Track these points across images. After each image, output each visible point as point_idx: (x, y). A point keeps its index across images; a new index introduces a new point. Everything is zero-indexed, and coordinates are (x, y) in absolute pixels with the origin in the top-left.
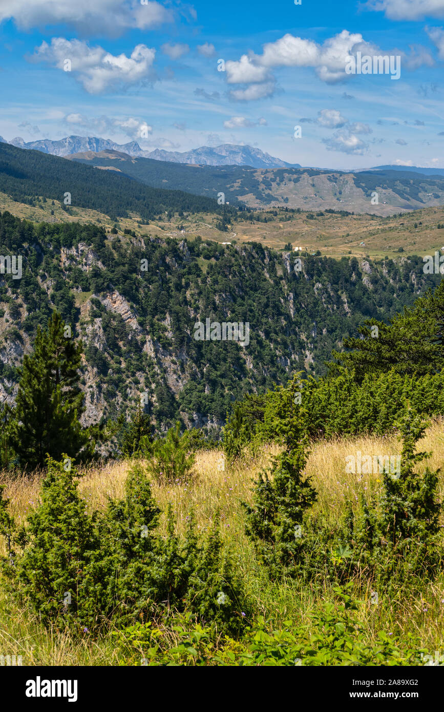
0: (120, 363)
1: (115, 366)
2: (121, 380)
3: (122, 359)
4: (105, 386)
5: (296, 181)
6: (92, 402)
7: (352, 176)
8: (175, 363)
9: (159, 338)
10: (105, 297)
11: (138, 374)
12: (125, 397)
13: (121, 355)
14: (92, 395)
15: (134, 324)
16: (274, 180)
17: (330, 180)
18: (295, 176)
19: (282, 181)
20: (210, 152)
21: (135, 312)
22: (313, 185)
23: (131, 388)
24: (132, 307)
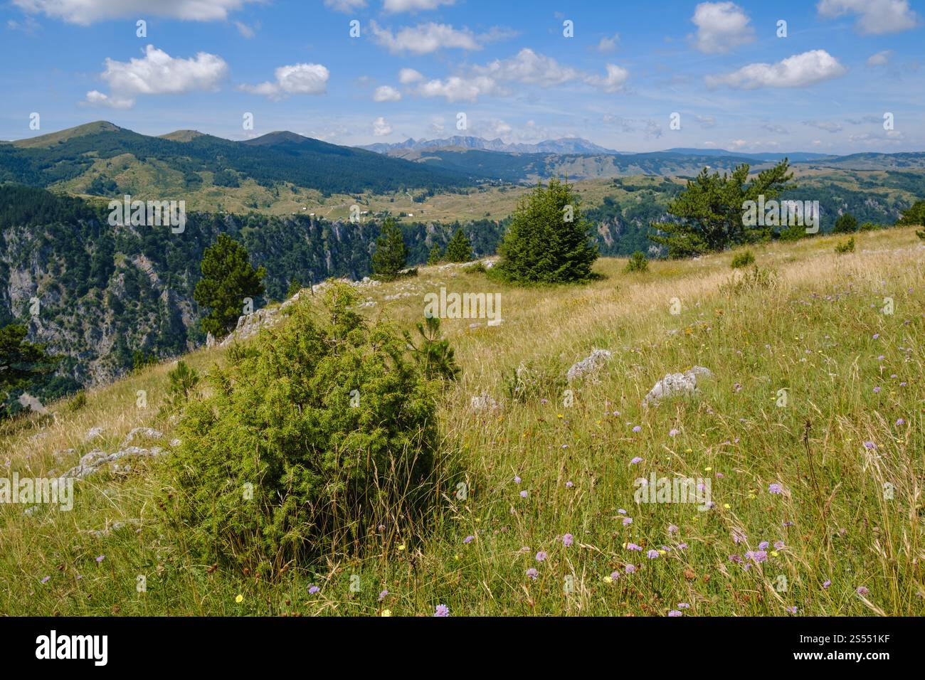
0: (136, 305)
1: (130, 307)
2: (134, 319)
3: (139, 303)
4: (119, 323)
5: (572, 162)
6: (107, 335)
7: (614, 157)
8: (188, 306)
9: (174, 287)
10: (135, 258)
11: (150, 314)
12: (135, 331)
13: (139, 301)
14: (107, 330)
15: (154, 277)
16: (557, 162)
17: (596, 161)
18: (573, 159)
19: (562, 162)
20: (553, 143)
21: (156, 269)
22: (584, 165)
23: (140, 324)
24: (153, 265)
